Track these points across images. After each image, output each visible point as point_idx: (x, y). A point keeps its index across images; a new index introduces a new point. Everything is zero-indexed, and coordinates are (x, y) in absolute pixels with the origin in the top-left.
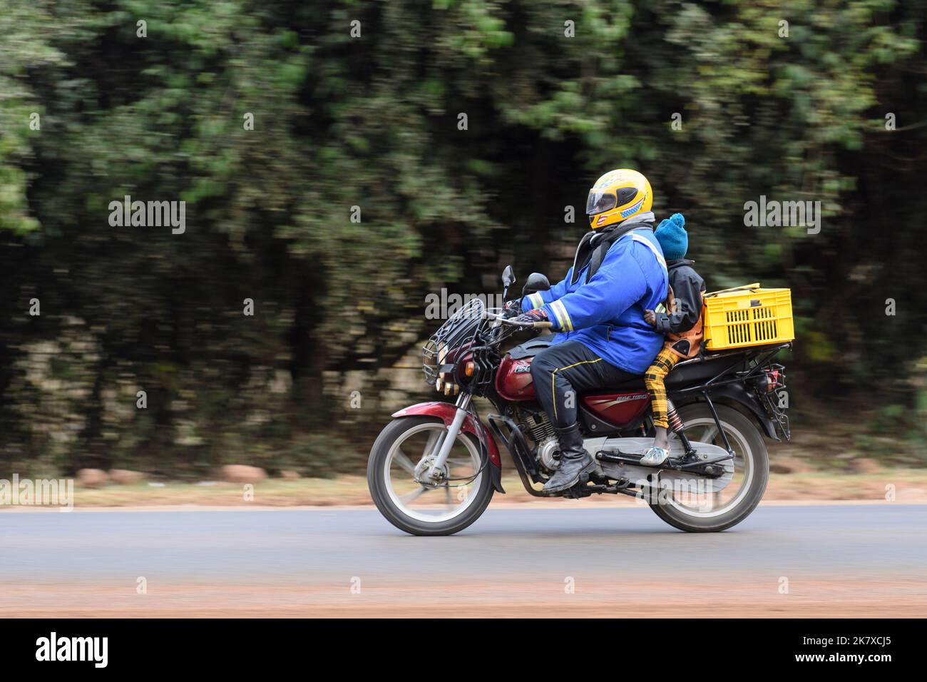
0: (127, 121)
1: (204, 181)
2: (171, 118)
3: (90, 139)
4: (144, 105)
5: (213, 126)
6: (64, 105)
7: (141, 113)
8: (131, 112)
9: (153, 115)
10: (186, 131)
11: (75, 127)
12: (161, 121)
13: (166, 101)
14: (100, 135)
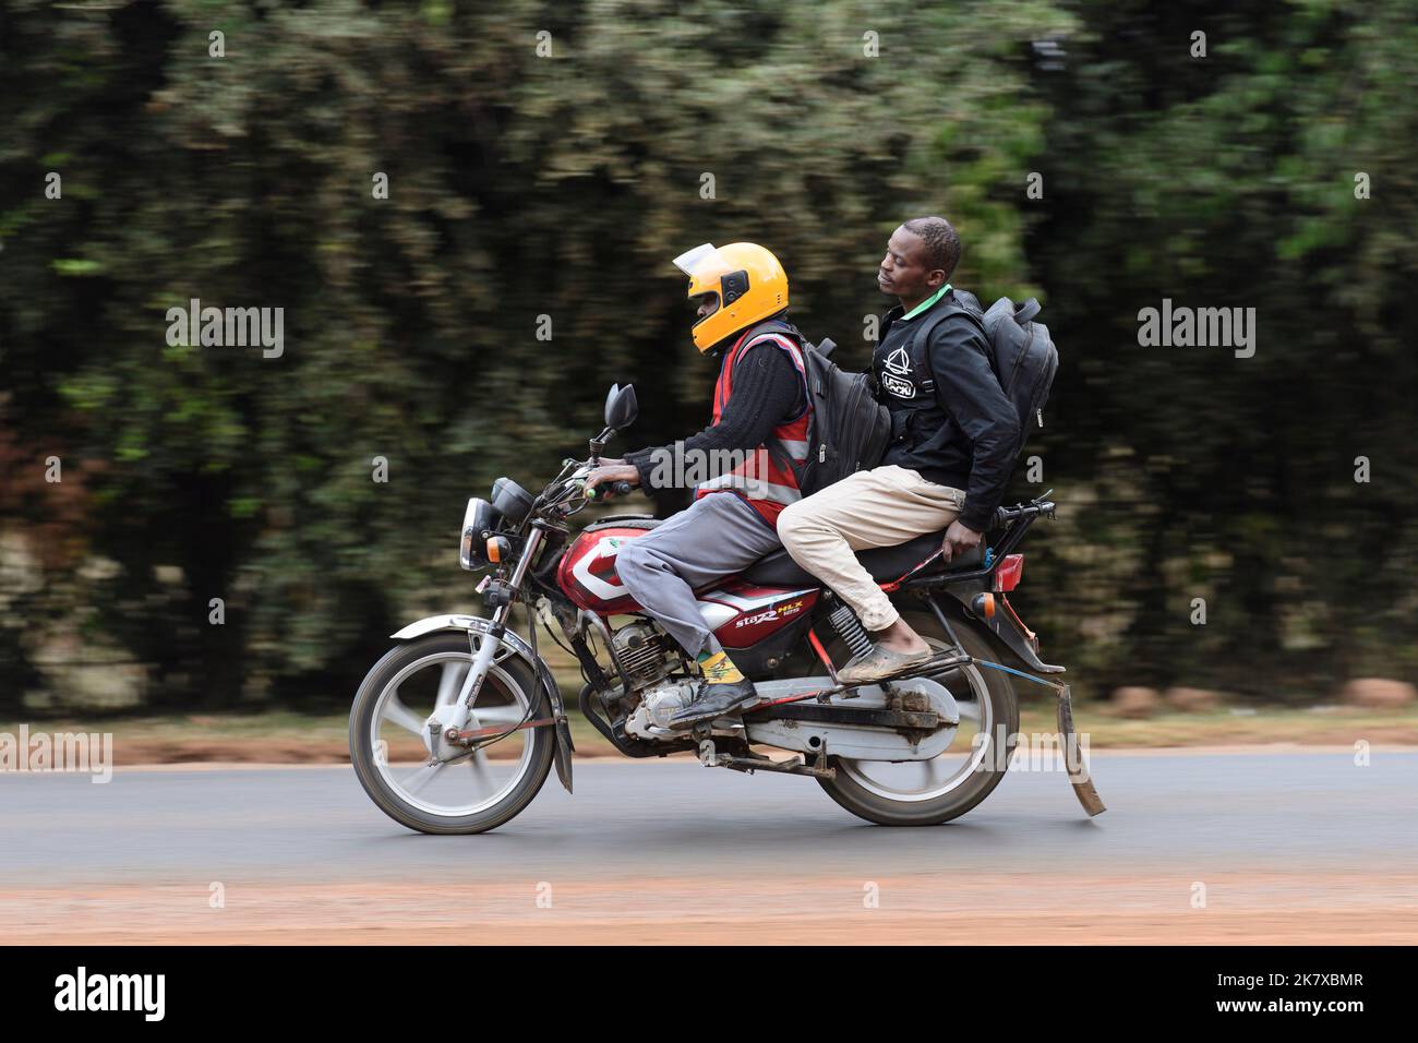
0: (1188, 128)
1: (1312, 224)
2: (1261, 121)
3: (1130, 158)
4: (1217, 102)
5: (1326, 133)
6: (1091, 104)
7: (1214, 115)
8: (1198, 113)
9: (1231, 117)
10: (1284, 143)
11: (1108, 139)
12: (1245, 128)
13: (1254, 96)
14: (1146, 151)
